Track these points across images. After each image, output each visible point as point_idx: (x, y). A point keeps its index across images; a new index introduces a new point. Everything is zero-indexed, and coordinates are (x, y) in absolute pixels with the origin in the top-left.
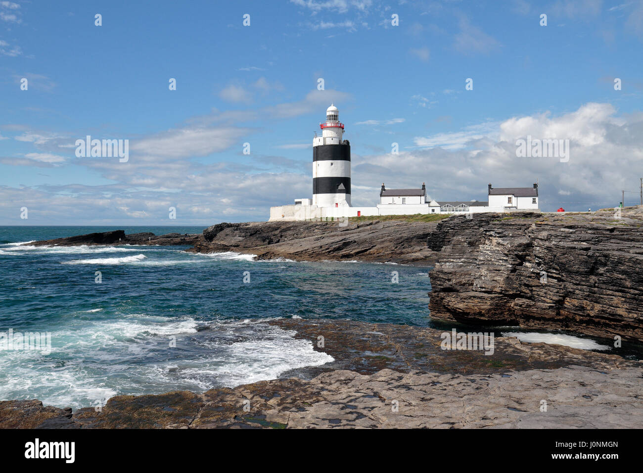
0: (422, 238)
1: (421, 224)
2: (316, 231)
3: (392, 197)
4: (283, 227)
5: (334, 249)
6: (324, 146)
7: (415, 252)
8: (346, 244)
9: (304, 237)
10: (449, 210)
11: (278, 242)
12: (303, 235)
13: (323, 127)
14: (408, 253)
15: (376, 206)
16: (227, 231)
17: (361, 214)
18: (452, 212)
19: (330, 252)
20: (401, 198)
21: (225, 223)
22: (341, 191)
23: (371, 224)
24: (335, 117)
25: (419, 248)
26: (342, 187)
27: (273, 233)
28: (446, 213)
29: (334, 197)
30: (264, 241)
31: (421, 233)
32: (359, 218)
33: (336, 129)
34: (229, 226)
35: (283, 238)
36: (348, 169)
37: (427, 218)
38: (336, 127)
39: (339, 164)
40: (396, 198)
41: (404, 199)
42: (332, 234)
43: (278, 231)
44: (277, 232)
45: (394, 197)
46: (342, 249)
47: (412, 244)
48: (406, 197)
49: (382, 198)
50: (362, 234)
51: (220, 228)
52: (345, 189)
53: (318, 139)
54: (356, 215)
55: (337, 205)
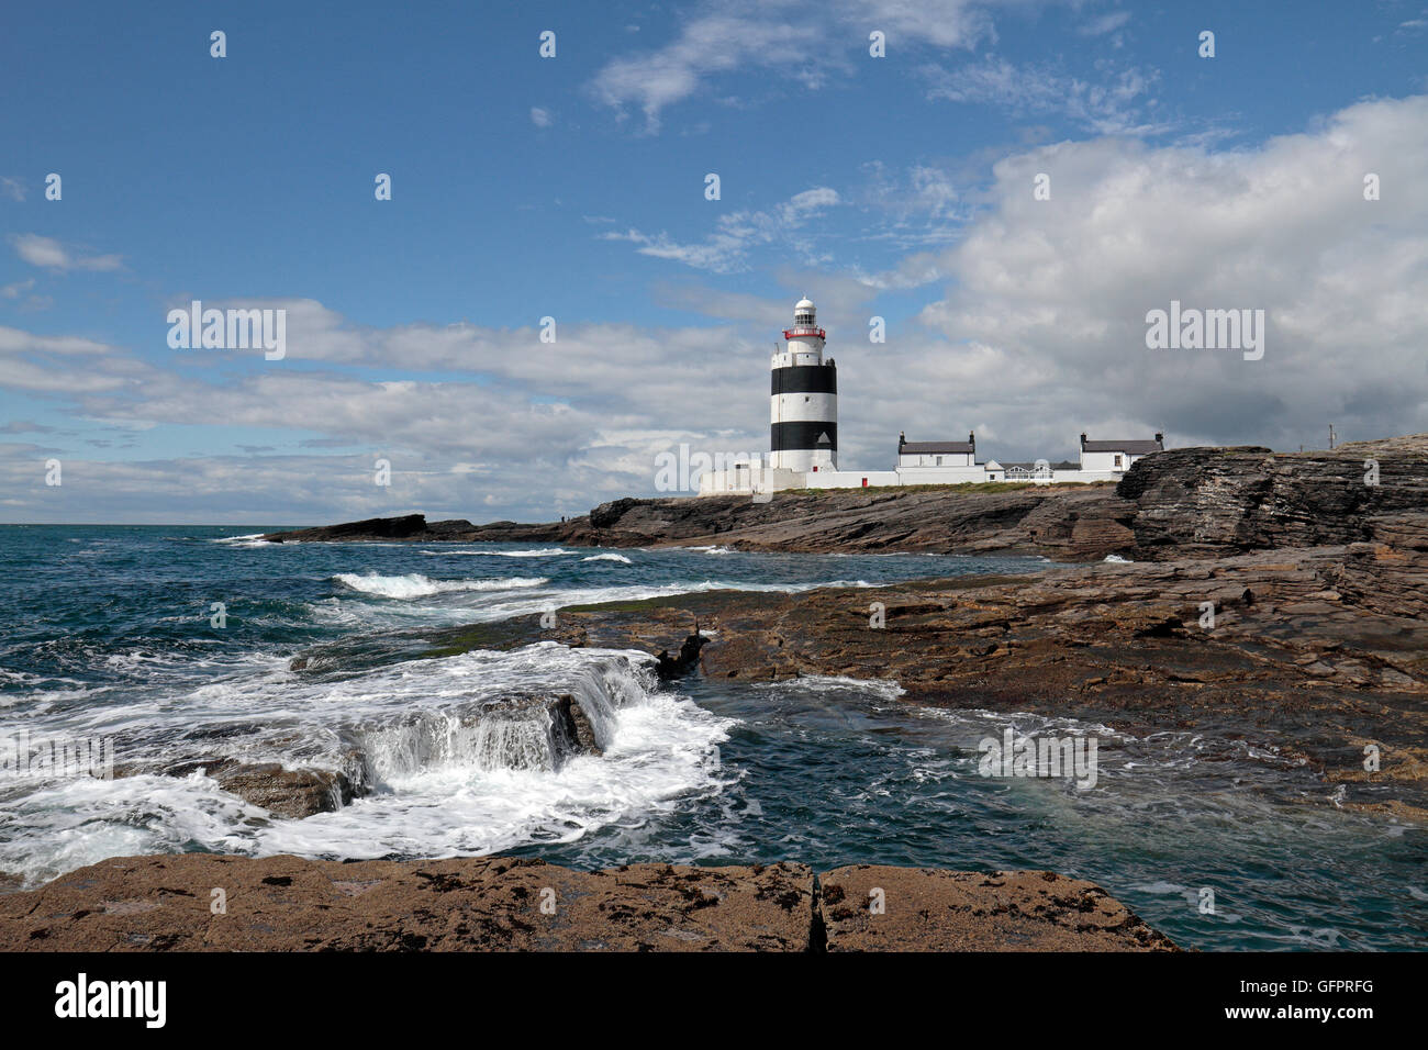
0: (994, 518)
1: (983, 496)
2: (798, 510)
3: (918, 456)
4: (736, 505)
5: (850, 534)
6: (794, 368)
7: (988, 538)
8: (868, 528)
9: (778, 521)
10: (1020, 477)
11: (730, 529)
12: (775, 517)
13: (788, 336)
14: (977, 539)
15: (894, 470)
16: (640, 510)
17: (869, 484)
18: (1026, 480)
19: (843, 539)
20: (935, 456)
21: (630, 499)
22: (823, 446)
23: (894, 498)
24: (809, 319)
25: (992, 533)
26: (824, 438)
27: (720, 514)
28: (1015, 480)
29: (812, 456)
30: (707, 527)
31: (993, 509)
32: (866, 489)
33: (814, 339)
34: (637, 503)
35: (738, 523)
36: (832, 408)
37: (986, 488)
38: (814, 335)
39: (818, 398)
40: (926, 457)
41: (939, 461)
42: (830, 514)
43: (729, 511)
44: (726, 513)
45: (924, 456)
46: (863, 535)
47: (979, 526)
48: (944, 456)
49: (902, 456)
50: (888, 513)
51: (623, 506)
52: (828, 441)
53: (782, 355)
54: (860, 485)
55: (815, 469)
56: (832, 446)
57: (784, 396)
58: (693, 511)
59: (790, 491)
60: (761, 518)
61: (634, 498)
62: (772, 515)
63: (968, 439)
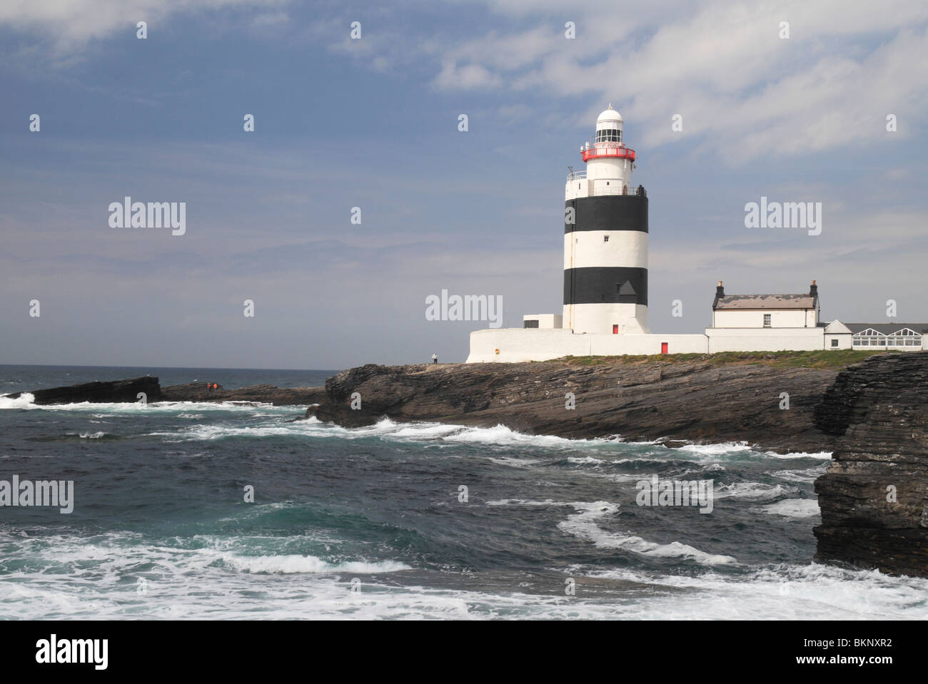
2: (569, 384)
4: (498, 375)
6: (591, 198)
8: (635, 415)
10: (874, 343)
11: (486, 407)
12: (540, 394)
13: (587, 157)
15: (702, 332)
18: (881, 347)
20: (762, 313)
21: (373, 366)
22: (625, 299)
23: (692, 371)
24: (614, 135)
26: (627, 288)
27: (476, 387)
28: (867, 348)
29: (610, 311)
32: (666, 357)
33: (617, 161)
34: (381, 371)
35: (497, 399)
37: (819, 359)
38: (616, 156)
39: (623, 237)
40: (748, 315)
41: (767, 320)
42: (605, 391)
48: (774, 313)
49: (718, 313)
50: (673, 394)
52: (634, 293)
53: (576, 182)
55: (615, 327)
56: (640, 297)
57: (578, 234)
58: (445, 382)
59: (569, 359)
60: (524, 394)
61: (379, 364)
62: (538, 390)
63: (808, 291)
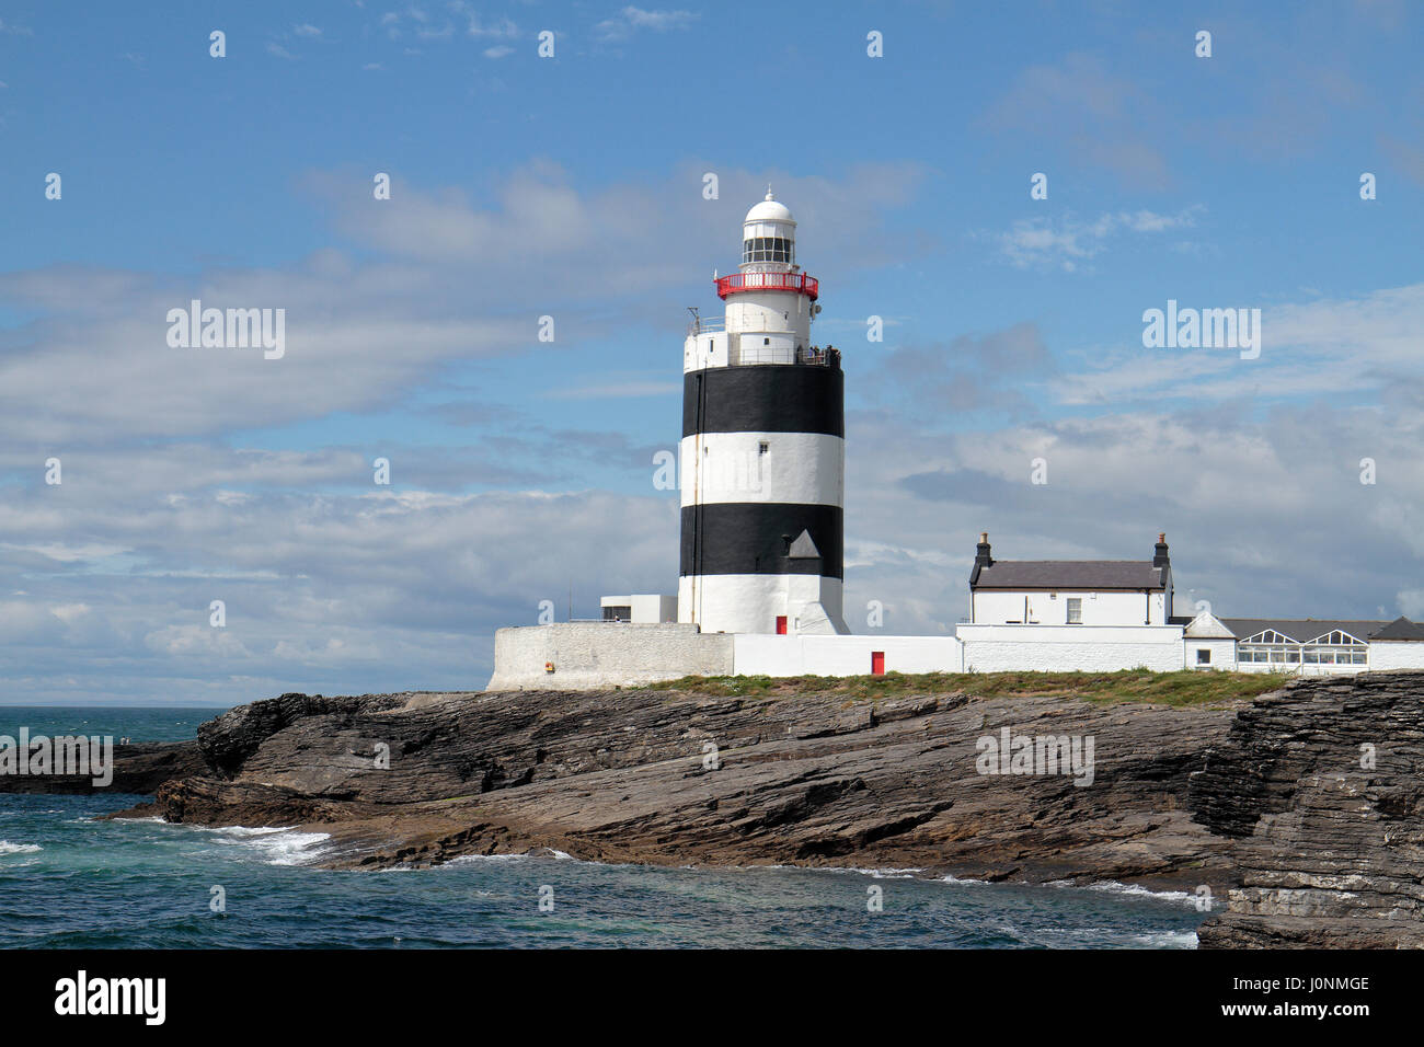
0: (1157, 777)
1: (1150, 712)
2: (692, 733)
3: (1019, 597)
4: (550, 716)
5: (771, 813)
6: (732, 370)
7: (1127, 837)
8: (823, 795)
9: (641, 762)
10: (1277, 658)
11: (527, 778)
12: (636, 753)
13: (727, 290)
14: (1095, 840)
15: (952, 633)
16: (306, 728)
17: (889, 666)
18: (1291, 666)
19: (750, 827)
20: (1063, 597)
21: (298, 697)
22: (800, 566)
23: (931, 709)
24: (779, 249)
25: (1142, 821)
26: (804, 545)
27: (506, 740)
28: (1264, 667)
29: (773, 589)
30: (465, 774)
31: (1152, 753)
32: (880, 681)
33: (786, 300)
34: (315, 707)
35: (548, 763)
36: (831, 472)
37: (1175, 687)
38: (783, 290)
39: (796, 445)
40: (1039, 599)
41: (1073, 608)
42: (763, 748)
43: (529, 732)
44: (522, 738)
45: (1033, 597)
46: (805, 817)
47: (1112, 799)
48: (1085, 597)
49: (980, 597)
50: (892, 754)
51: (274, 716)
52: (817, 555)
53: (704, 339)
54: (865, 669)
55: (781, 624)
56: (829, 564)
57: (709, 439)
58: (441, 731)
59: (692, 683)
60: (602, 753)
61: (311, 694)
62: (626, 749)
63: (1152, 554)
